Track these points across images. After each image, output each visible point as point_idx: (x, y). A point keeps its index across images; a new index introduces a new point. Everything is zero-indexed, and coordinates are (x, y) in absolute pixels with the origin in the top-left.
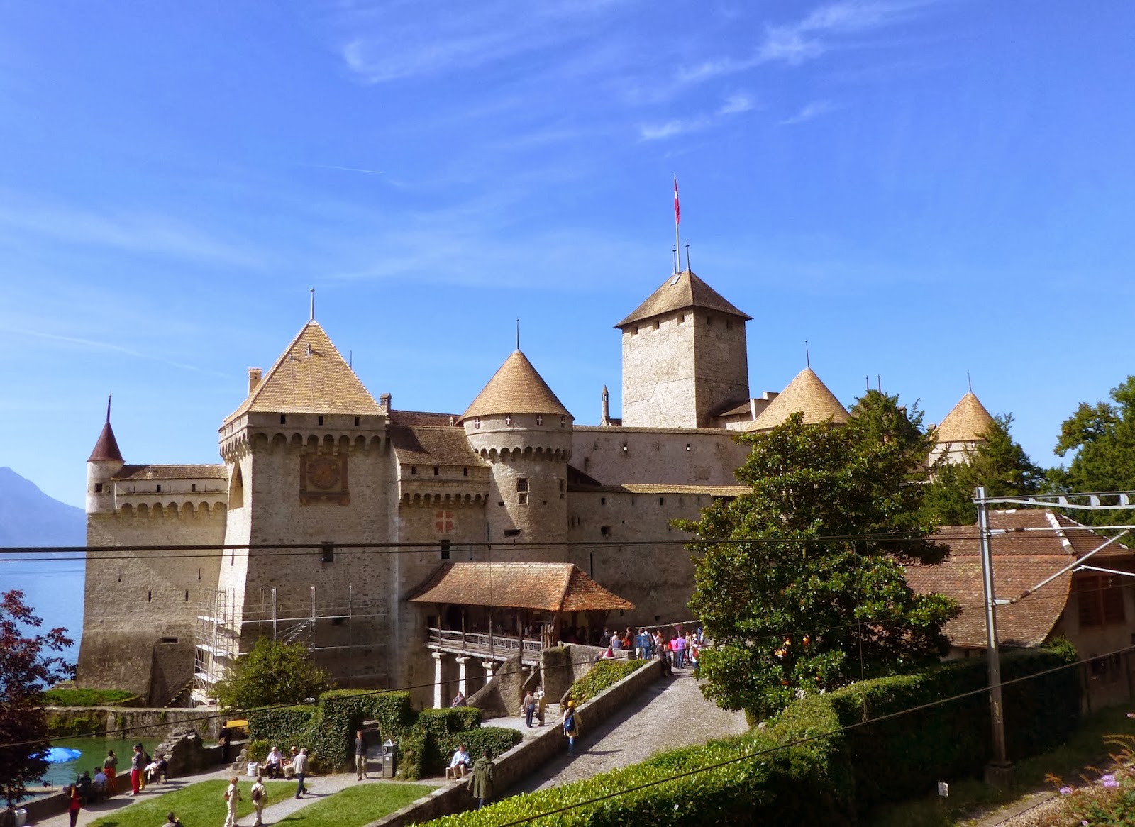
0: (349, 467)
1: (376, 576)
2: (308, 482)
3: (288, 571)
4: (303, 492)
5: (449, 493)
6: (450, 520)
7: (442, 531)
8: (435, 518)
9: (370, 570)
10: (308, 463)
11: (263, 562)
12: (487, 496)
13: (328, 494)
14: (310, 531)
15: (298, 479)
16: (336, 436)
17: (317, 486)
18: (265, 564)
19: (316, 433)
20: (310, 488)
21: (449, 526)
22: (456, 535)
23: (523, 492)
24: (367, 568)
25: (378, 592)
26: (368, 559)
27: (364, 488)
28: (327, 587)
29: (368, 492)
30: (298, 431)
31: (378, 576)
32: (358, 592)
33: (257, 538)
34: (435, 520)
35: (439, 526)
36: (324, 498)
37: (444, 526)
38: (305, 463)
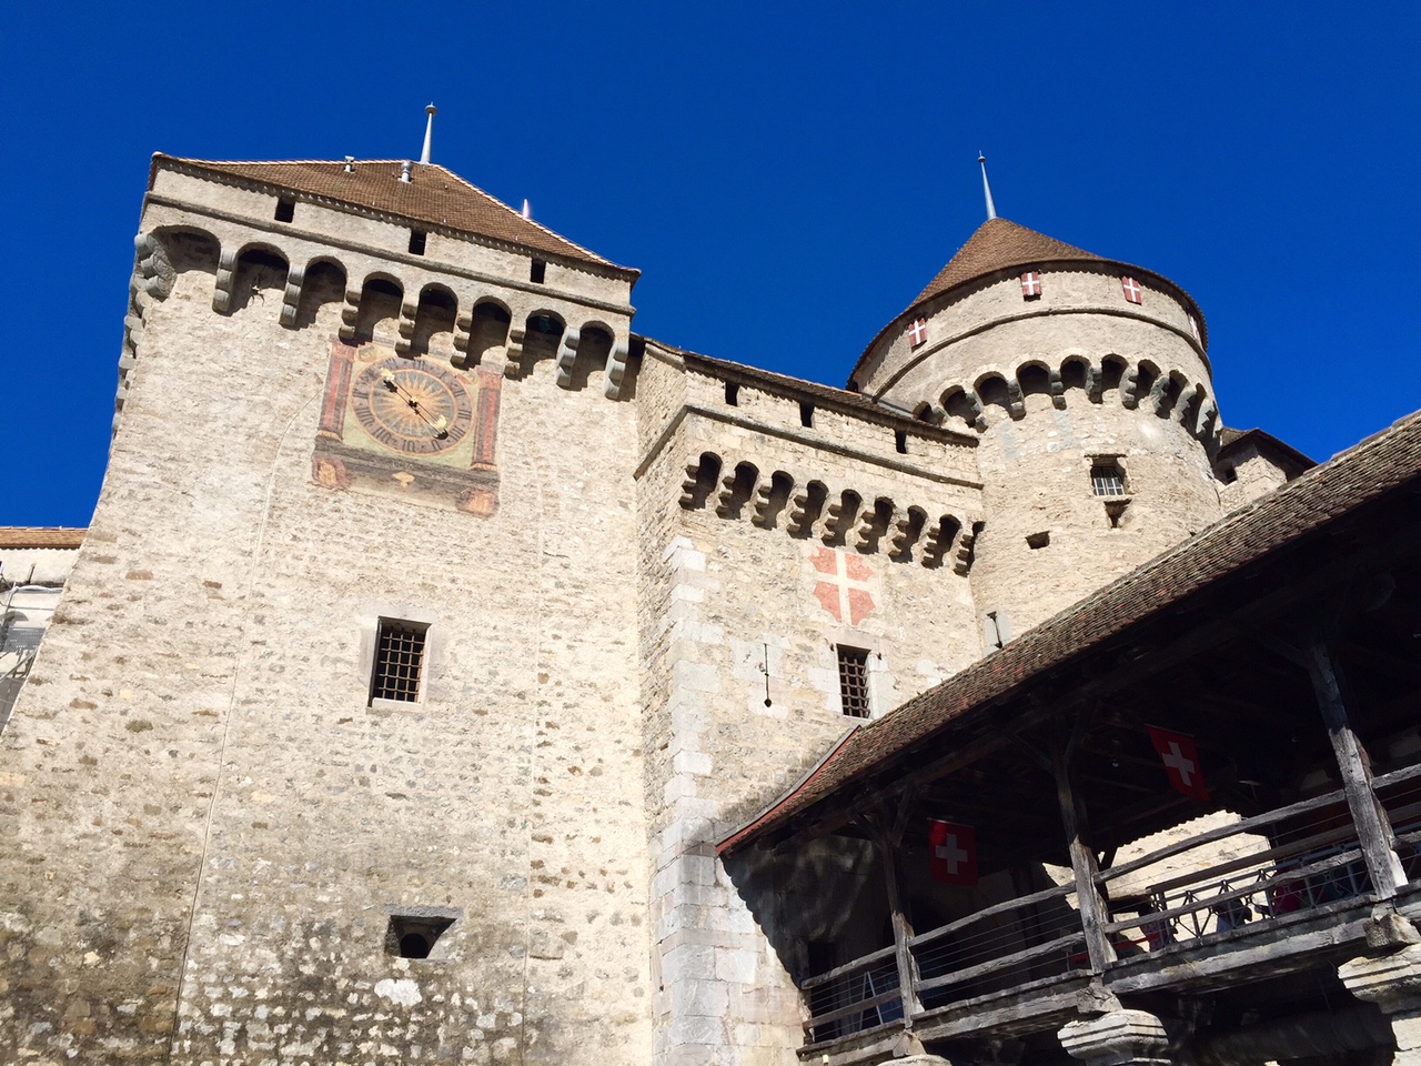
0: (503, 404)
1: (586, 769)
2: (350, 418)
3: (218, 701)
4: (327, 445)
5: (856, 488)
6: (860, 586)
7: (838, 618)
8: (809, 567)
9: (562, 747)
10: (359, 366)
11: (117, 651)
12: (978, 527)
13: (422, 468)
14: (339, 574)
15: (316, 407)
16: (467, 296)
17: (385, 437)
18: (120, 660)
19: (396, 270)
20: (356, 437)
21: (861, 604)
22: (886, 637)
23: (1116, 498)
24: (551, 735)
25: (595, 831)
26: (557, 705)
27: (553, 475)
28: (378, 788)
29: (566, 490)
30: (333, 252)
31: (594, 772)
32: (511, 824)
33: (110, 560)
34: (808, 575)
35: (827, 596)
36: (405, 478)
37: (845, 605)
38: (349, 364)
